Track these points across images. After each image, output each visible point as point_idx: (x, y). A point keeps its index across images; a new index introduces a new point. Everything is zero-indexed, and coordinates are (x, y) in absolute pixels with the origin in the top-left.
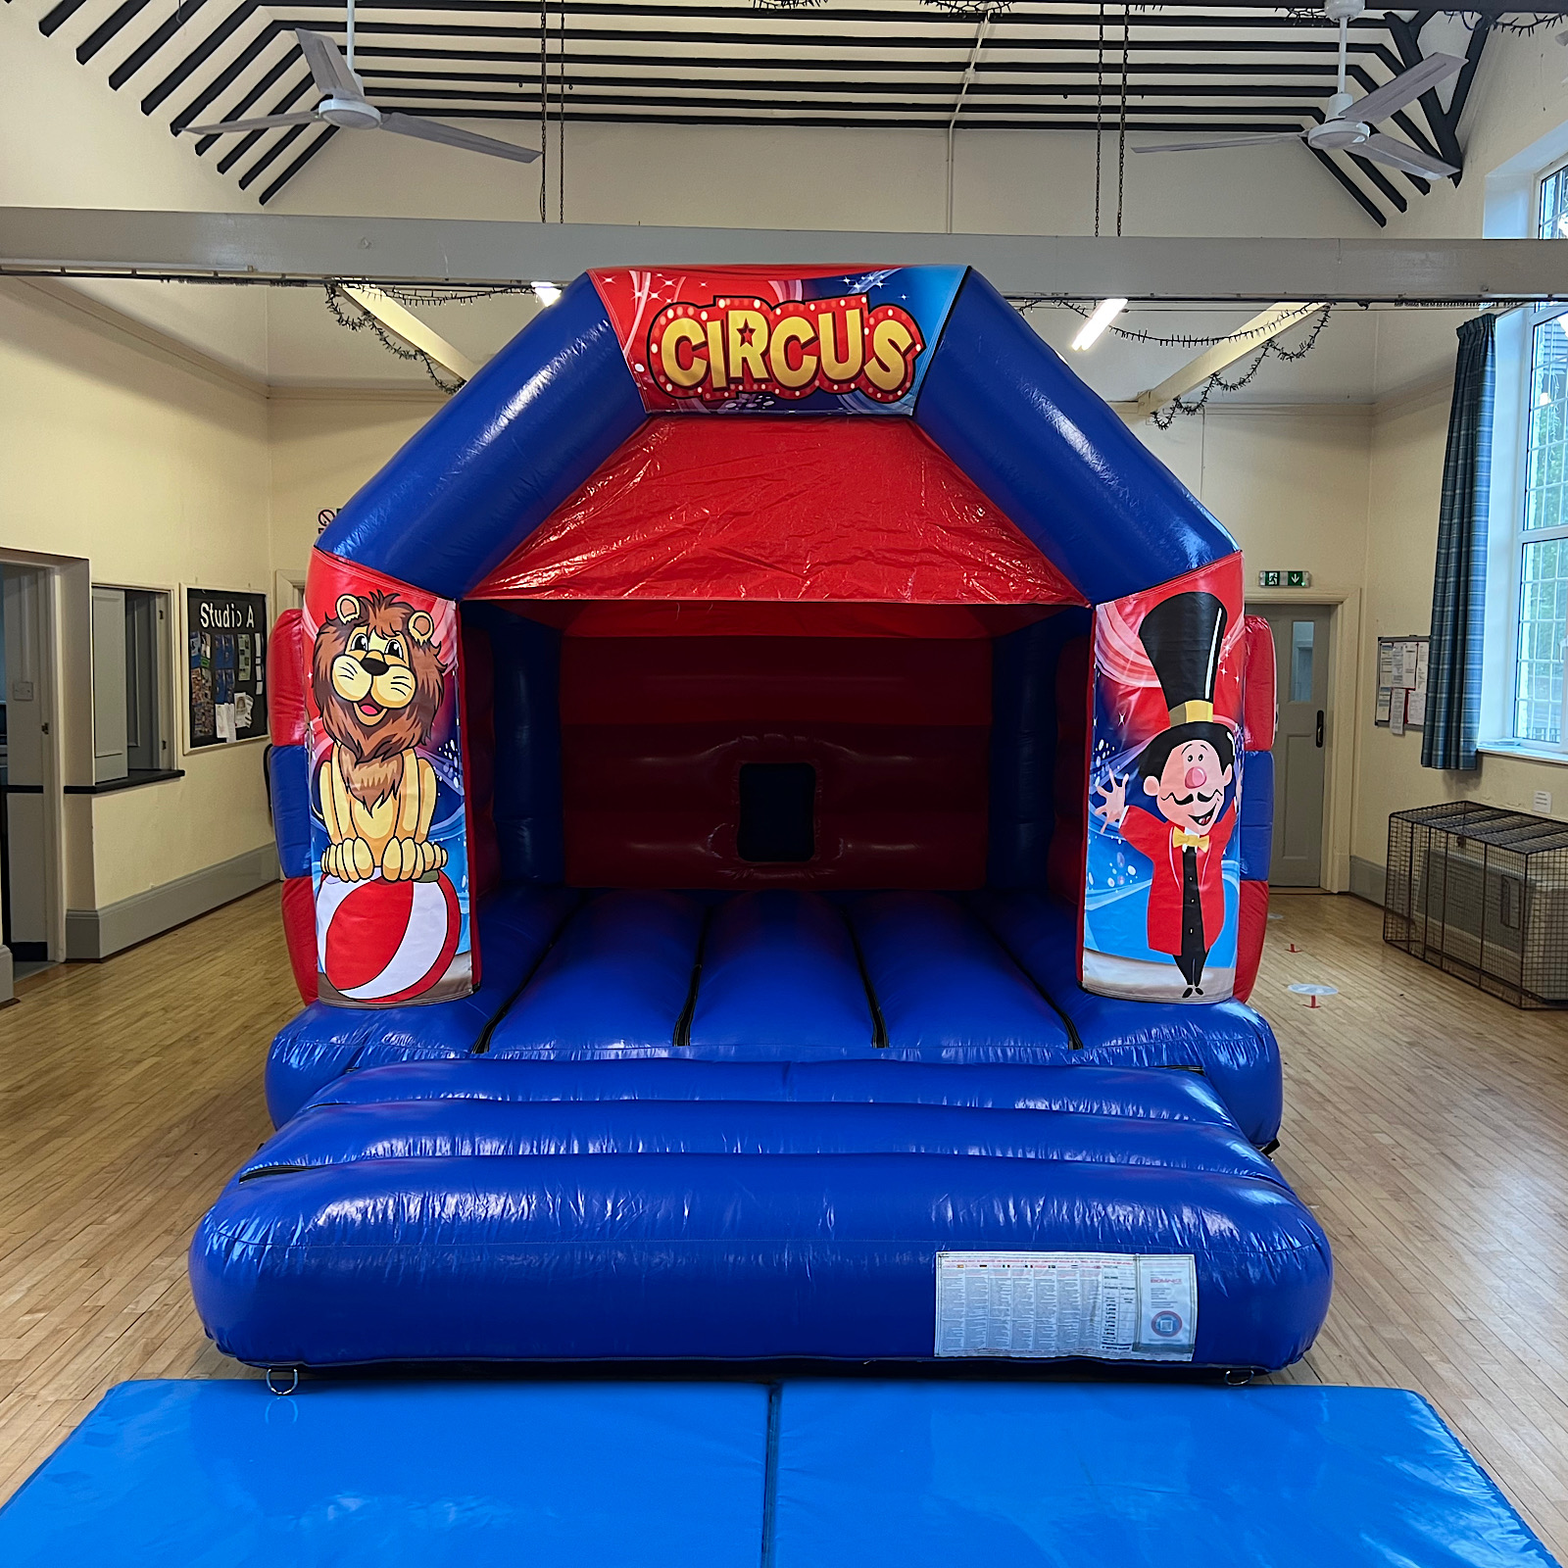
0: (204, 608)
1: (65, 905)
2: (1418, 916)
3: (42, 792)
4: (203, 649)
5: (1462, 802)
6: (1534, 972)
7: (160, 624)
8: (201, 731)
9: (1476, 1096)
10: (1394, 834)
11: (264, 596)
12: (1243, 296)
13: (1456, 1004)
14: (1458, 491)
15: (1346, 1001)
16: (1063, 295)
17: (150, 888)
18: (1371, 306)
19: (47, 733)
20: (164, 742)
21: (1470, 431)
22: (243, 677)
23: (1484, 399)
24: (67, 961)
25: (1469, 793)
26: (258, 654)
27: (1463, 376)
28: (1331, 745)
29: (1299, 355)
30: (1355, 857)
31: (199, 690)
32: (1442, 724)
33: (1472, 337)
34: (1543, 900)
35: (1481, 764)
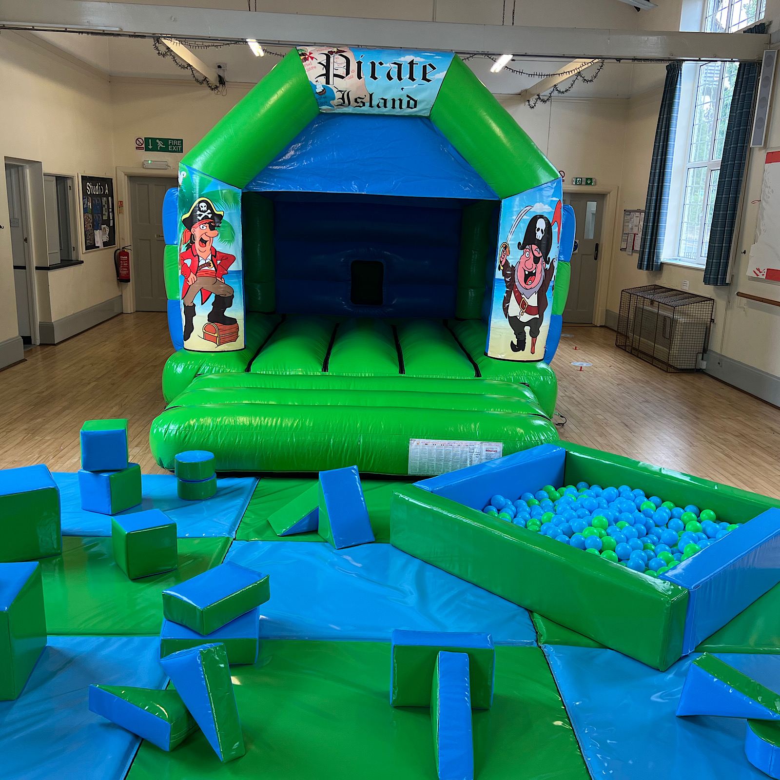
0: (88, 185)
1: (38, 319)
2: (630, 334)
3: (25, 269)
4: (88, 204)
5: (653, 285)
6: (674, 357)
7: (70, 192)
8: (89, 243)
9: (641, 403)
10: (623, 299)
11: (112, 179)
12: (566, 56)
13: (641, 370)
14: (661, 144)
15: (595, 369)
16: (486, 53)
17: (72, 314)
18: (622, 61)
19: (26, 242)
20: (74, 247)
21: (668, 116)
22: (104, 218)
23: (675, 100)
24: (41, 345)
25: (657, 282)
26: (110, 207)
27: (667, 89)
28: (601, 260)
29: (591, 81)
30: (608, 310)
31: (88, 223)
32: (647, 250)
33: (672, 71)
34: (680, 327)
35: (662, 269)
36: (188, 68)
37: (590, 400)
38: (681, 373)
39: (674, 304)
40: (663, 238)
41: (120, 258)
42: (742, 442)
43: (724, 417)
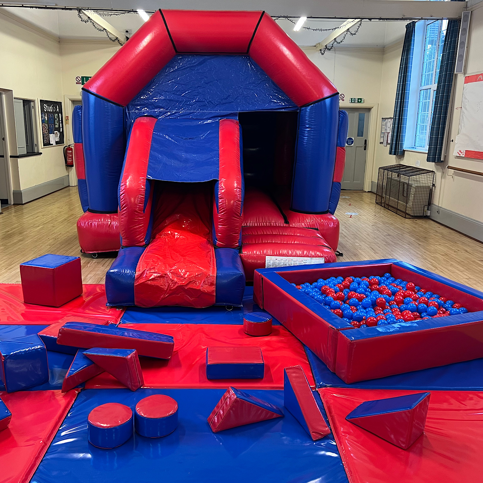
0: (45, 106)
1: (12, 189)
2: (384, 195)
3: (4, 157)
4: (45, 118)
5: (399, 164)
6: (410, 208)
7: (33, 110)
8: (46, 142)
9: (385, 236)
10: (380, 173)
11: (61, 103)
12: (336, 17)
16: (286, 16)
17: (35, 185)
18: (372, 20)
19: (4, 140)
20: (36, 145)
21: (407, 57)
22: (57, 126)
23: (411, 47)
24: (14, 204)
25: (401, 162)
26: (60, 120)
28: (368, 150)
29: (355, 34)
30: (373, 182)
31: (45, 130)
33: (409, 28)
34: (413, 189)
35: (404, 153)
36: (104, 31)
37: (353, 234)
38: (414, 218)
39: (409, 175)
40: (404, 134)
41: (67, 151)
42: (445, 259)
43: (436, 243)
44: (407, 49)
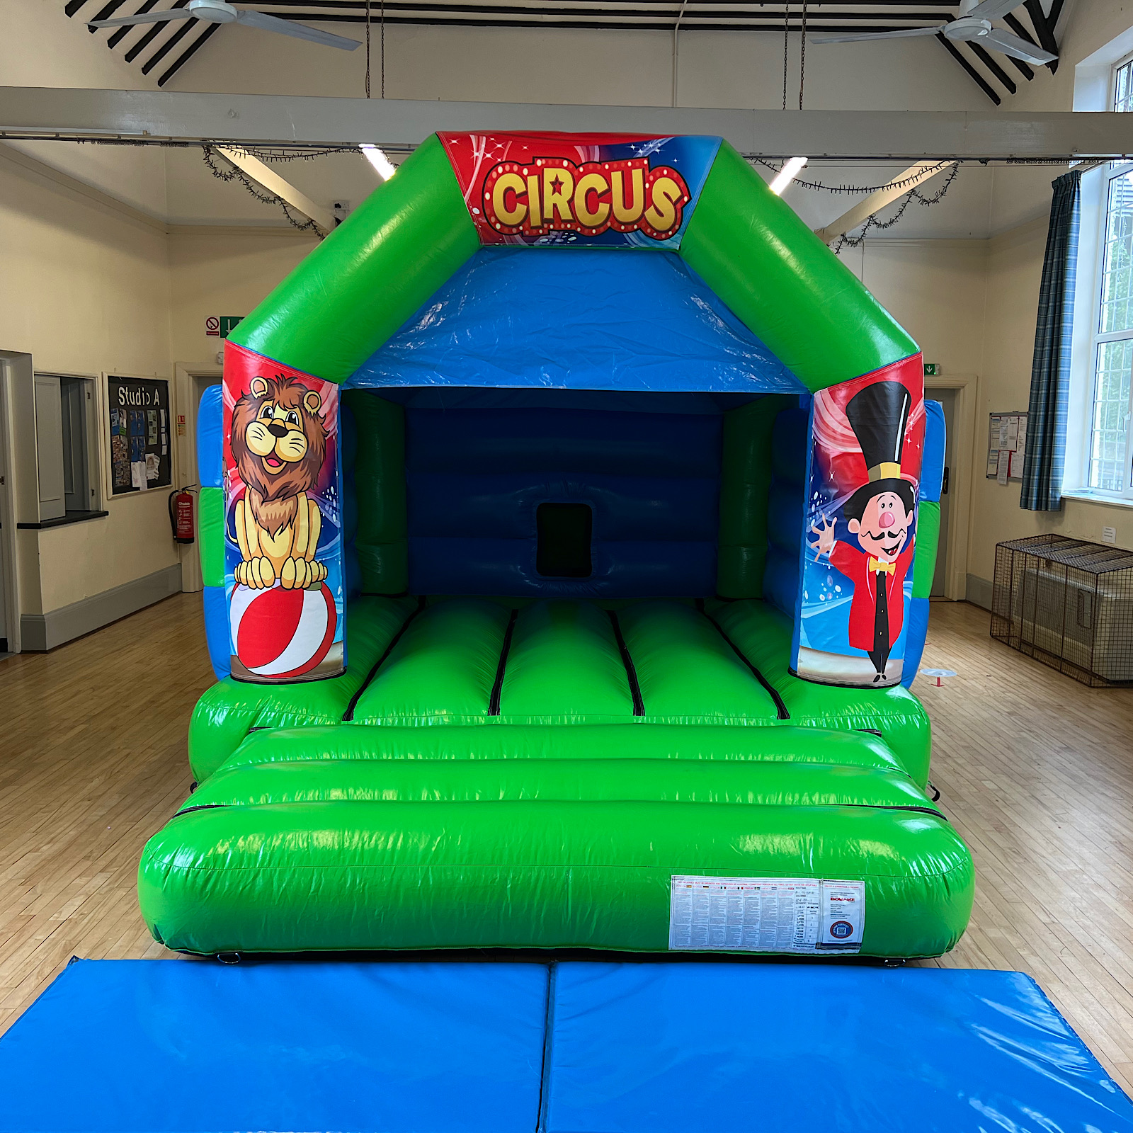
0: (121, 391)
1: (20, 611)
2: (1016, 618)
3: (1, 527)
4: (121, 421)
5: (1049, 535)
6: (1101, 660)
7: (88, 403)
8: (120, 482)
9: (1058, 752)
11: (167, 382)
12: (894, 156)
13: (1043, 683)
14: (1050, 304)
15: (963, 681)
16: (758, 155)
17: (84, 598)
18: (989, 163)
19: (3, 484)
20: (93, 491)
21: (1061, 259)
22: (152, 442)
23: (1071, 234)
24: (22, 652)
25: (1055, 529)
26: (163, 425)
27: (1056, 217)
28: (954, 493)
29: (934, 201)
30: (970, 575)
31: (118, 452)
32: (1036, 477)
33: (1063, 188)
34: (1109, 608)
35: (1064, 507)
36: (276, 202)
38: (1115, 687)
39: (1097, 568)
40: (1062, 457)
41: (177, 504)
44: (1060, 239)
